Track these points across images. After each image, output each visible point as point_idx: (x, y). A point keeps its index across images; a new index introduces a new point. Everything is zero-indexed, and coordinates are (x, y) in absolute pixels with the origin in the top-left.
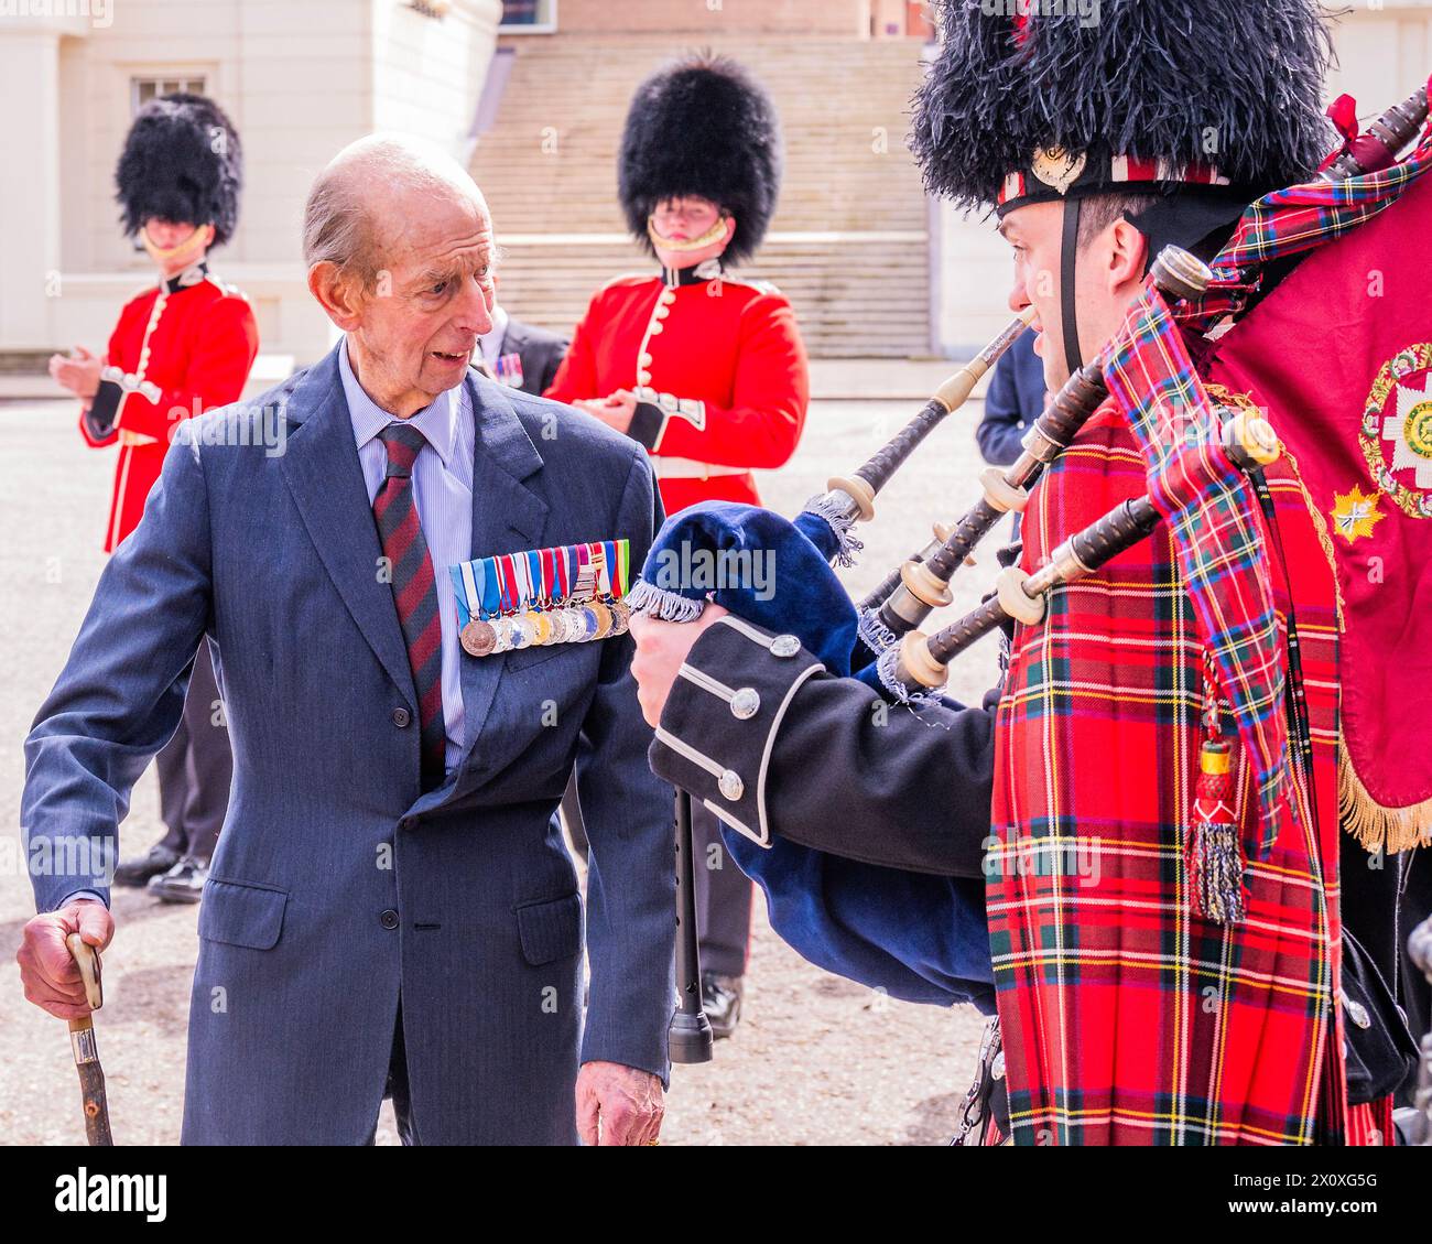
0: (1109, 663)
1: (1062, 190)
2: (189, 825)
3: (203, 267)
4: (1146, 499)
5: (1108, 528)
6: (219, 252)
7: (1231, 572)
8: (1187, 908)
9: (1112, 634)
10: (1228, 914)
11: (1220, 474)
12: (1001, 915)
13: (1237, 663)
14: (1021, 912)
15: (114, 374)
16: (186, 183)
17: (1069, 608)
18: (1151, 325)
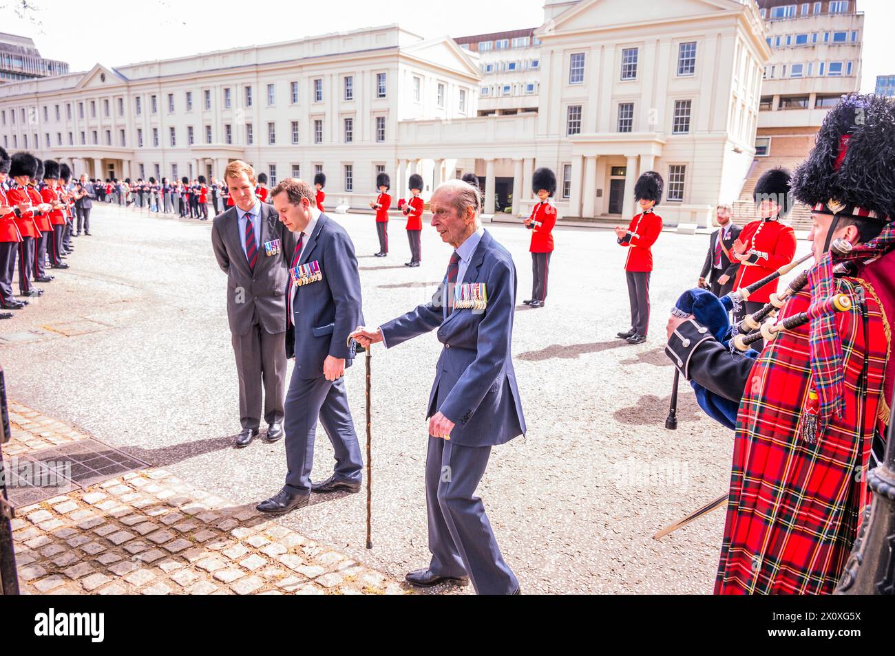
0: (790, 357)
1: (835, 213)
2: (637, 328)
3: (652, 209)
4: (806, 313)
5: (794, 320)
6: (656, 206)
7: (823, 341)
8: (799, 432)
9: (794, 349)
10: (810, 440)
11: (828, 311)
12: (740, 417)
13: (819, 369)
14: (747, 418)
15: (629, 232)
16: (649, 191)
17: (782, 338)
18: (825, 261)
